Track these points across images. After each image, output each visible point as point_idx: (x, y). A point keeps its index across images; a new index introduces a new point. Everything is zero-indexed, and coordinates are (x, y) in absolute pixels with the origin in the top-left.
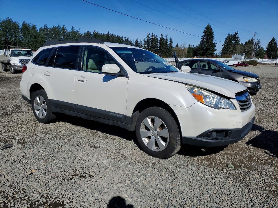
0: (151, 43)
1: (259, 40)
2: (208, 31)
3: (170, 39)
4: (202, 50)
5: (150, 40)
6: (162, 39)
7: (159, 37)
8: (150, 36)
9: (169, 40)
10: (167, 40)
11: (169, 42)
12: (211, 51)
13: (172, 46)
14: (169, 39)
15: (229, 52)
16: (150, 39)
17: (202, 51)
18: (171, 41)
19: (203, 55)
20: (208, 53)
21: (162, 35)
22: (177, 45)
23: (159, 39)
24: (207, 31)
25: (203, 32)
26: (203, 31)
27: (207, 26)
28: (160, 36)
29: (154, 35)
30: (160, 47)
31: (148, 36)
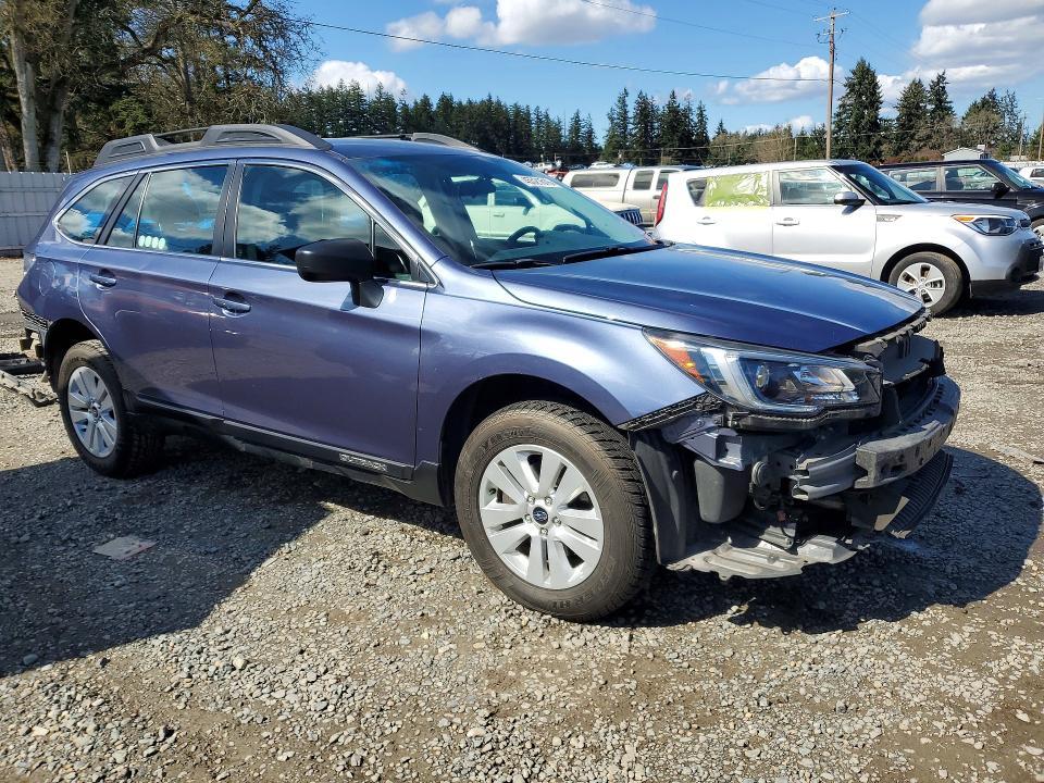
1: (1011, 93)
3: (700, 108)
6: (673, 110)
14: (694, 108)
15: (915, 143)
18: (701, 115)
22: (721, 125)
28: (667, 100)
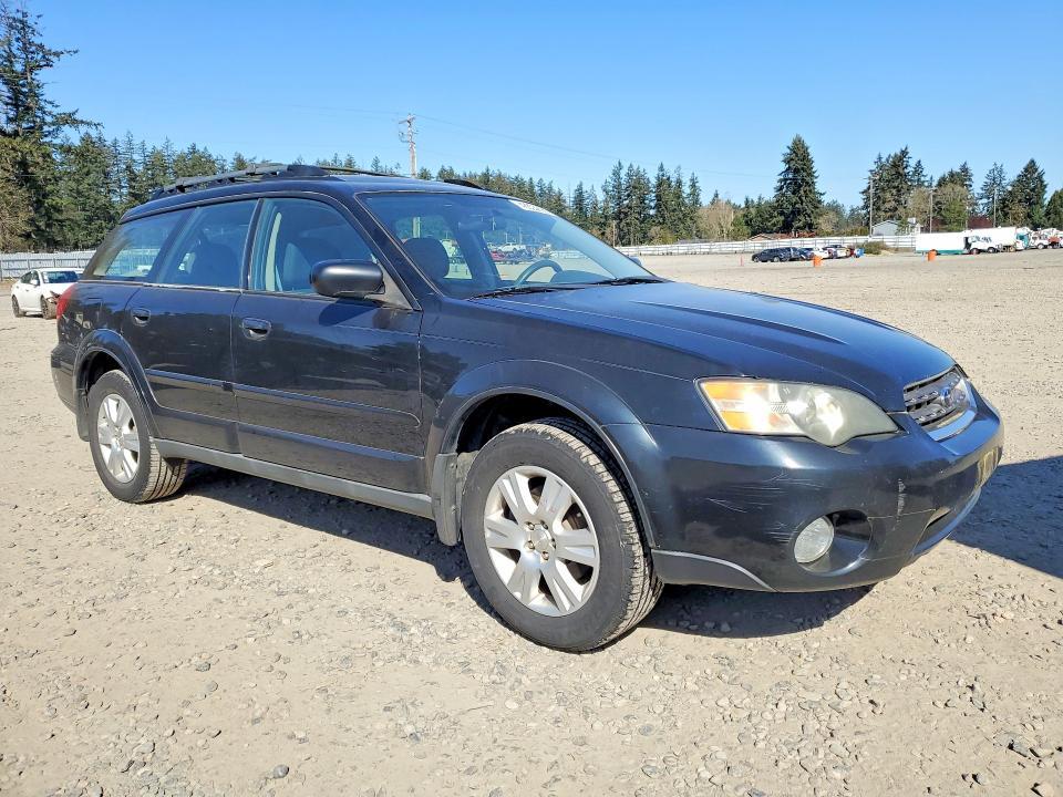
0: (628, 195)
2: (797, 156)
4: (782, 213)
5: (623, 187)
7: (652, 177)
8: (623, 174)
9: (689, 183)
10: (679, 183)
11: (686, 190)
12: (809, 216)
13: (696, 202)
16: (622, 181)
17: (782, 218)
19: (786, 229)
20: (801, 224)
21: (661, 169)
23: (654, 181)
24: (793, 156)
25: (784, 161)
26: (782, 158)
27: (795, 143)
29: (635, 168)
30: (657, 207)
31: (616, 173)
